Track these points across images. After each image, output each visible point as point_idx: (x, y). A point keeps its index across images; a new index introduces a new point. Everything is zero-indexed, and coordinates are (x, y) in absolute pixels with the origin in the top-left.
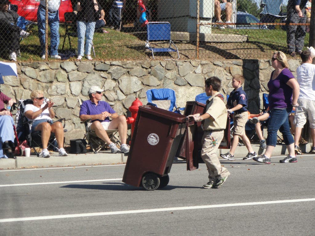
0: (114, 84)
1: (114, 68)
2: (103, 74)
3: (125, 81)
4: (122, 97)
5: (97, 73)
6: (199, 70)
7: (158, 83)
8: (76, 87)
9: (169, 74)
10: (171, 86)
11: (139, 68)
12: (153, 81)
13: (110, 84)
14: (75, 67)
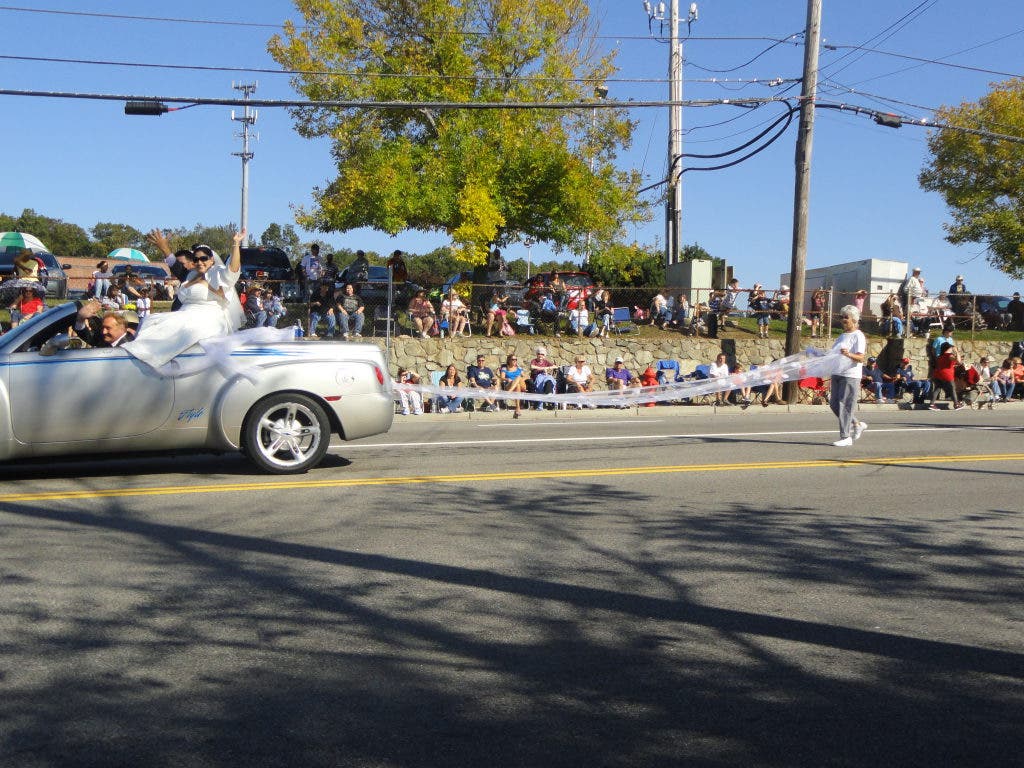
0: (631, 356)
1: (632, 344)
2: (623, 349)
3: (640, 355)
4: (637, 366)
5: (618, 349)
6: (698, 347)
7: (666, 356)
8: (602, 359)
9: (675, 350)
10: (676, 359)
11: (651, 345)
12: (662, 355)
13: (629, 356)
14: (601, 343)
